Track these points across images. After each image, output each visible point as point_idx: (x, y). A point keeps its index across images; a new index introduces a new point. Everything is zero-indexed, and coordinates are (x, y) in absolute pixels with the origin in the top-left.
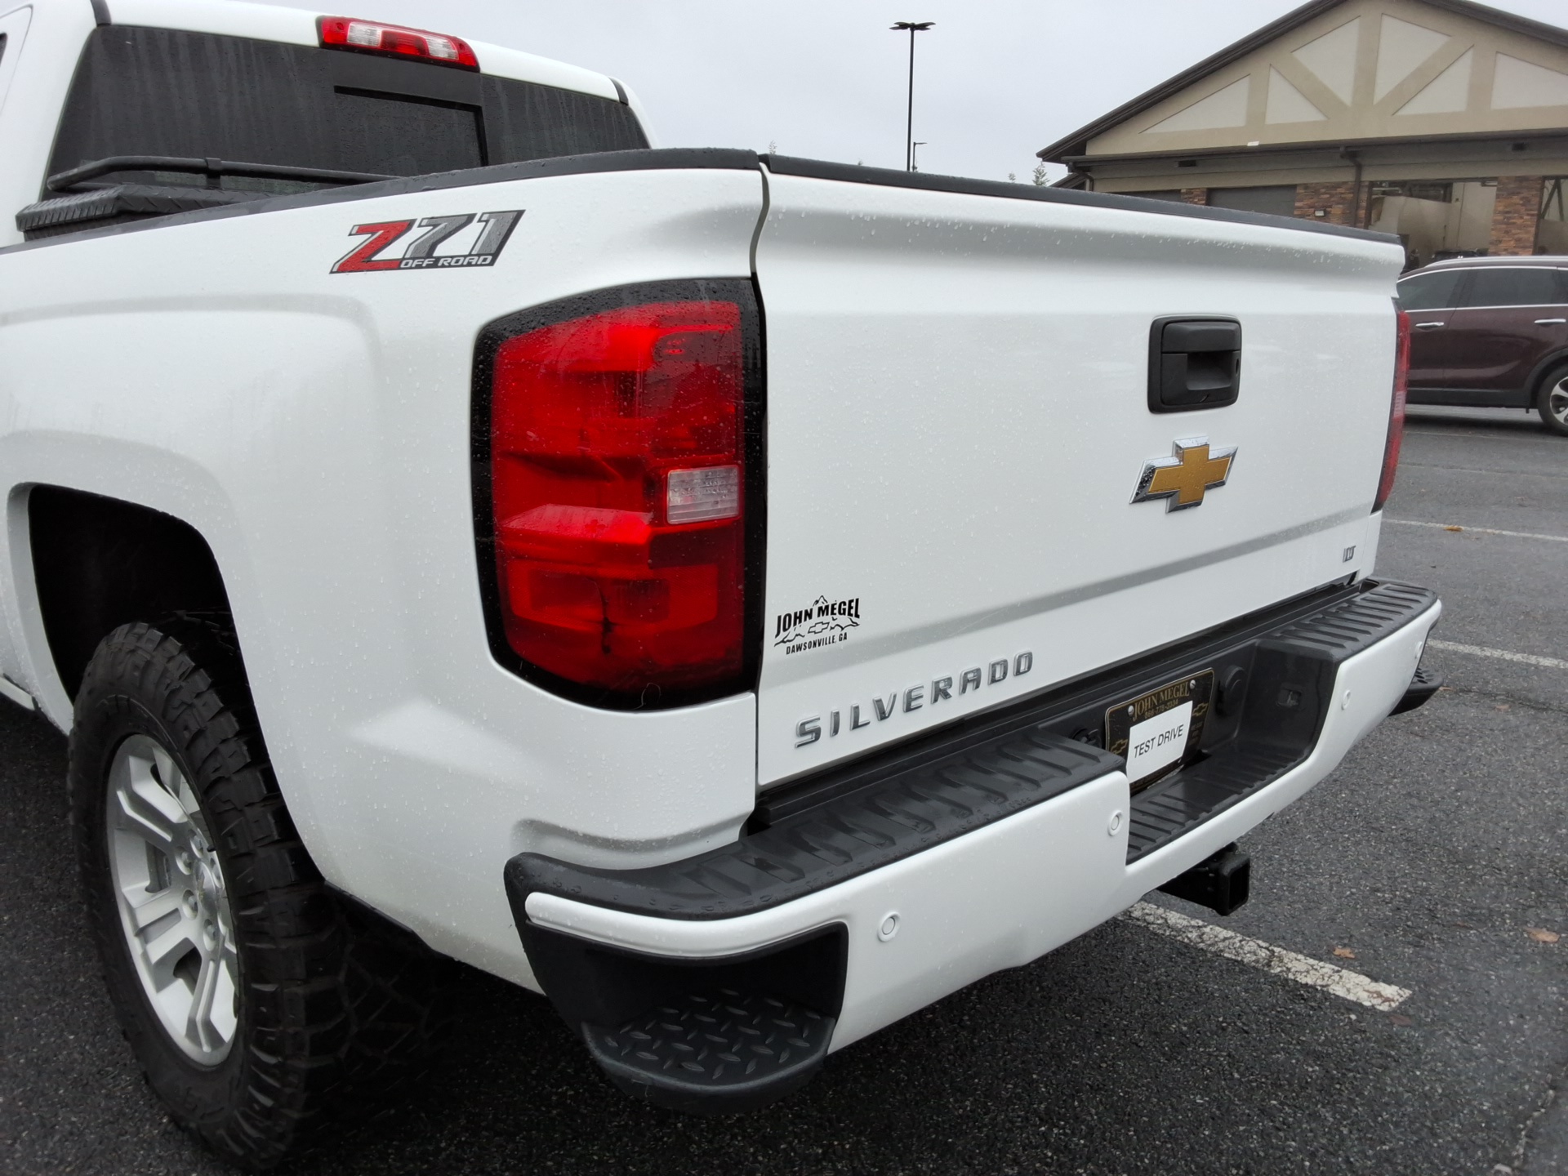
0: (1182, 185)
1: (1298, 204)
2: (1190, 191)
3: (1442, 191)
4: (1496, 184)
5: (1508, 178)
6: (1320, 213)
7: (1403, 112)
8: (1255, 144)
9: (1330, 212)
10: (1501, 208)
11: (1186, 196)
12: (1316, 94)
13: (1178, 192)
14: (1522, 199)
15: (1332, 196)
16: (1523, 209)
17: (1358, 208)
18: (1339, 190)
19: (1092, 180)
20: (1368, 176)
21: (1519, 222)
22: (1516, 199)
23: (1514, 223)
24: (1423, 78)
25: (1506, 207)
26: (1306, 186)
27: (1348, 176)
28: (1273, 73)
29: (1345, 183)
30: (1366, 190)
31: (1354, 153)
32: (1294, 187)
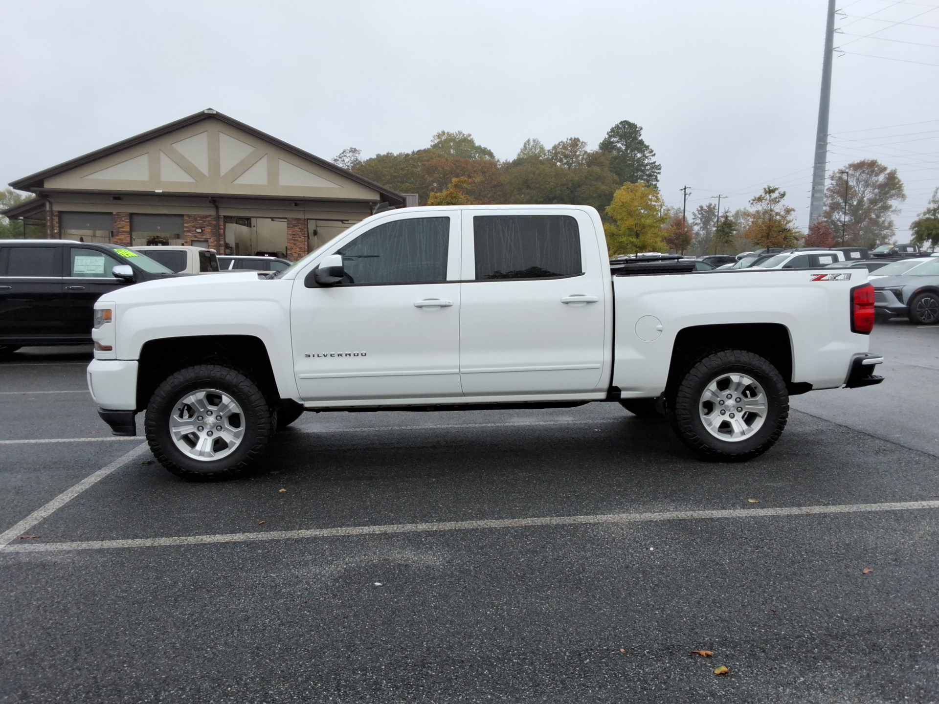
0: (114, 210)
1: (185, 225)
2: (118, 214)
3: (246, 221)
4: (286, 220)
5: (292, 218)
6: (199, 231)
7: (237, 182)
8: (160, 191)
9: (204, 230)
10: (290, 233)
11: (116, 216)
12: (188, 168)
13: (111, 213)
14: (299, 228)
15: (204, 222)
16: (300, 234)
17: (219, 229)
18: (208, 219)
19: (51, 203)
20: (223, 213)
21: (300, 239)
22: (297, 229)
23: (297, 240)
24: (244, 167)
25: (292, 232)
26: (189, 216)
27: (212, 212)
28: (162, 154)
29: (210, 216)
30: (222, 220)
31: (215, 200)
32: (182, 215)
